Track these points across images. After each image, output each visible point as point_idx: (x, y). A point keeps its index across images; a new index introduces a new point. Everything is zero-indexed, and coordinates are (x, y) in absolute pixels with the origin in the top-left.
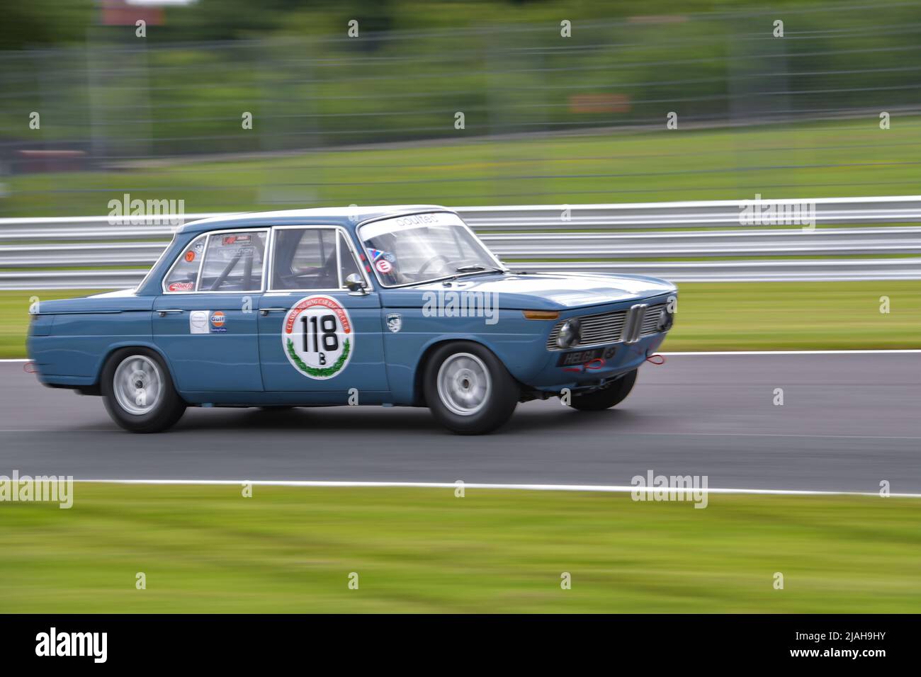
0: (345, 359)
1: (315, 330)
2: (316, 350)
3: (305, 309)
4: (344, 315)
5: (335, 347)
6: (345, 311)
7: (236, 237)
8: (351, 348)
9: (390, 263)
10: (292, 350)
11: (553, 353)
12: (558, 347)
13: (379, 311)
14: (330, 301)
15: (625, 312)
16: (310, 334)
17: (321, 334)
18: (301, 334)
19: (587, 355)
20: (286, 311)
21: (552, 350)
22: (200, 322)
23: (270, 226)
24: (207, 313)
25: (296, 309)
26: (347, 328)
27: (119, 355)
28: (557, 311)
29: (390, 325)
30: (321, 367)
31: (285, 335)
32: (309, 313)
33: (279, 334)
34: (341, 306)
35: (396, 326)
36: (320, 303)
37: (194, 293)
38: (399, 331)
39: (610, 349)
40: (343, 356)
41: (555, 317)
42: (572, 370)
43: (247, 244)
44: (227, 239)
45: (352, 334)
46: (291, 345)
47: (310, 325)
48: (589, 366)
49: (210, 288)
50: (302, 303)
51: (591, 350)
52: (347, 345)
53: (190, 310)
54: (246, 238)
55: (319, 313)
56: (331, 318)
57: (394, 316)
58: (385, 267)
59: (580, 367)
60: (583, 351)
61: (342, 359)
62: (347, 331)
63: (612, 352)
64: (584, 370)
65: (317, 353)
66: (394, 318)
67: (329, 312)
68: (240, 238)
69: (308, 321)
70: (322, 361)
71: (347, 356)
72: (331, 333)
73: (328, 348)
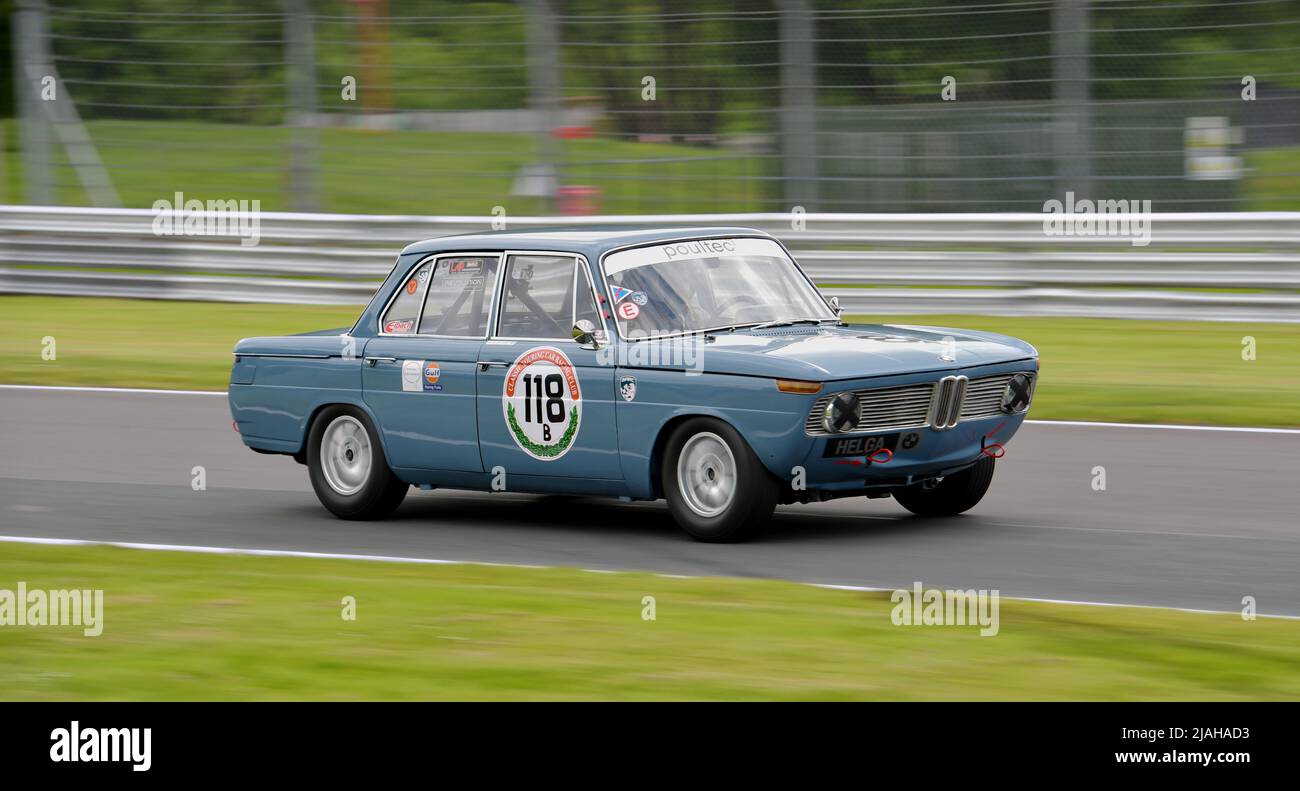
0: (573, 434)
1: (539, 394)
2: (540, 420)
3: (529, 364)
4: (572, 375)
5: (560, 418)
6: (574, 369)
7: (466, 263)
8: (579, 421)
9: (639, 306)
10: (512, 419)
11: (816, 438)
12: (826, 431)
13: (613, 370)
14: (558, 355)
15: (932, 386)
16: (534, 398)
17: (545, 399)
18: (524, 397)
19: (871, 442)
20: (508, 366)
21: (813, 434)
22: (413, 376)
23: (502, 251)
24: (422, 363)
25: (519, 364)
26: (575, 393)
27: (325, 415)
28: (819, 382)
29: (624, 391)
30: (545, 444)
31: (505, 398)
32: (534, 371)
33: (499, 397)
34: (570, 363)
35: (629, 394)
36: (545, 357)
37: (412, 335)
38: (633, 400)
39: (909, 436)
40: (570, 429)
41: (816, 390)
42: (848, 462)
43: (477, 273)
44: (455, 264)
45: (580, 400)
46: (511, 413)
47: (534, 386)
48: (875, 458)
49: (435, 330)
50: (526, 357)
51: (877, 436)
52: (574, 416)
53: (404, 359)
54: (475, 264)
55: (544, 370)
56: (557, 378)
57: (628, 379)
58: (629, 312)
59: (863, 460)
60: (865, 438)
61: (569, 433)
62: (575, 397)
63: (913, 439)
64: (869, 462)
65: (542, 425)
66: (628, 383)
67: (555, 370)
68: (469, 265)
69: (532, 381)
70: (547, 436)
71: (574, 430)
72: (556, 398)
73: (553, 418)
